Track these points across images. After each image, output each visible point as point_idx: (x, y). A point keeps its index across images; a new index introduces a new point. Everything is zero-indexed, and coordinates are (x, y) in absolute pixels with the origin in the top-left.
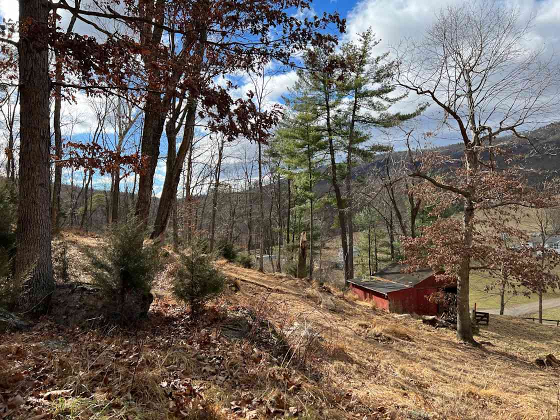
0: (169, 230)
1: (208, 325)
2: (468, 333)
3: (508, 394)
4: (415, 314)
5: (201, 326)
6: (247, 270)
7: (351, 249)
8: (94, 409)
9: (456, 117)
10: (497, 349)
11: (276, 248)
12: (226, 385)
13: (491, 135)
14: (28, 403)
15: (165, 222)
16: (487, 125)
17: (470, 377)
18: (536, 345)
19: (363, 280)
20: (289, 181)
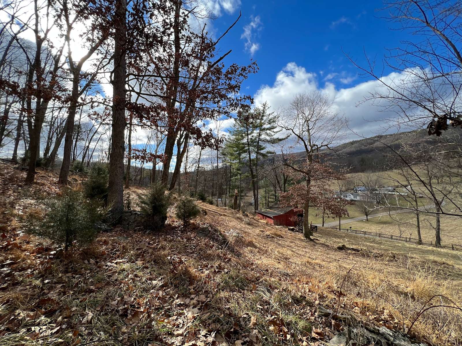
0: (176, 186)
1: (191, 231)
2: (308, 235)
3: (325, 262)
4: (285, 226)
5: (188, 231)
6: (211, 206)
7: (257, 197)
8: (136, 269)
9: (303, 140)
10: (321, 242)
11: (224, 196)
12: (197, 258)
13: (318, 148)
14: (106, 266)
15: (174, 184)
16: (316, 144)
17: (308, 255)
18: (338, 240)
19: (263, 211)
20: (230, 166)
